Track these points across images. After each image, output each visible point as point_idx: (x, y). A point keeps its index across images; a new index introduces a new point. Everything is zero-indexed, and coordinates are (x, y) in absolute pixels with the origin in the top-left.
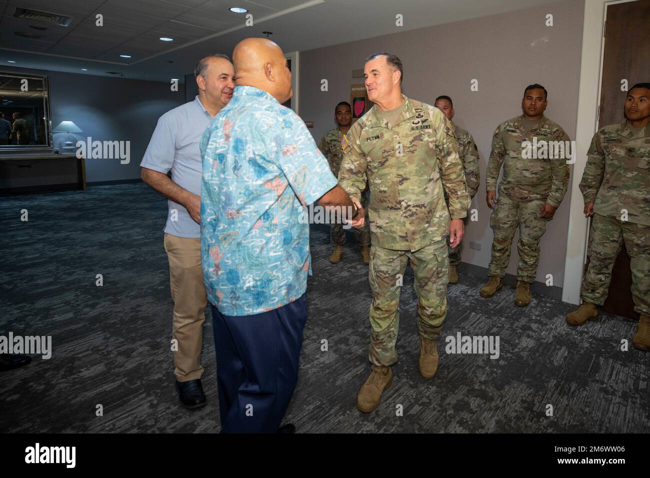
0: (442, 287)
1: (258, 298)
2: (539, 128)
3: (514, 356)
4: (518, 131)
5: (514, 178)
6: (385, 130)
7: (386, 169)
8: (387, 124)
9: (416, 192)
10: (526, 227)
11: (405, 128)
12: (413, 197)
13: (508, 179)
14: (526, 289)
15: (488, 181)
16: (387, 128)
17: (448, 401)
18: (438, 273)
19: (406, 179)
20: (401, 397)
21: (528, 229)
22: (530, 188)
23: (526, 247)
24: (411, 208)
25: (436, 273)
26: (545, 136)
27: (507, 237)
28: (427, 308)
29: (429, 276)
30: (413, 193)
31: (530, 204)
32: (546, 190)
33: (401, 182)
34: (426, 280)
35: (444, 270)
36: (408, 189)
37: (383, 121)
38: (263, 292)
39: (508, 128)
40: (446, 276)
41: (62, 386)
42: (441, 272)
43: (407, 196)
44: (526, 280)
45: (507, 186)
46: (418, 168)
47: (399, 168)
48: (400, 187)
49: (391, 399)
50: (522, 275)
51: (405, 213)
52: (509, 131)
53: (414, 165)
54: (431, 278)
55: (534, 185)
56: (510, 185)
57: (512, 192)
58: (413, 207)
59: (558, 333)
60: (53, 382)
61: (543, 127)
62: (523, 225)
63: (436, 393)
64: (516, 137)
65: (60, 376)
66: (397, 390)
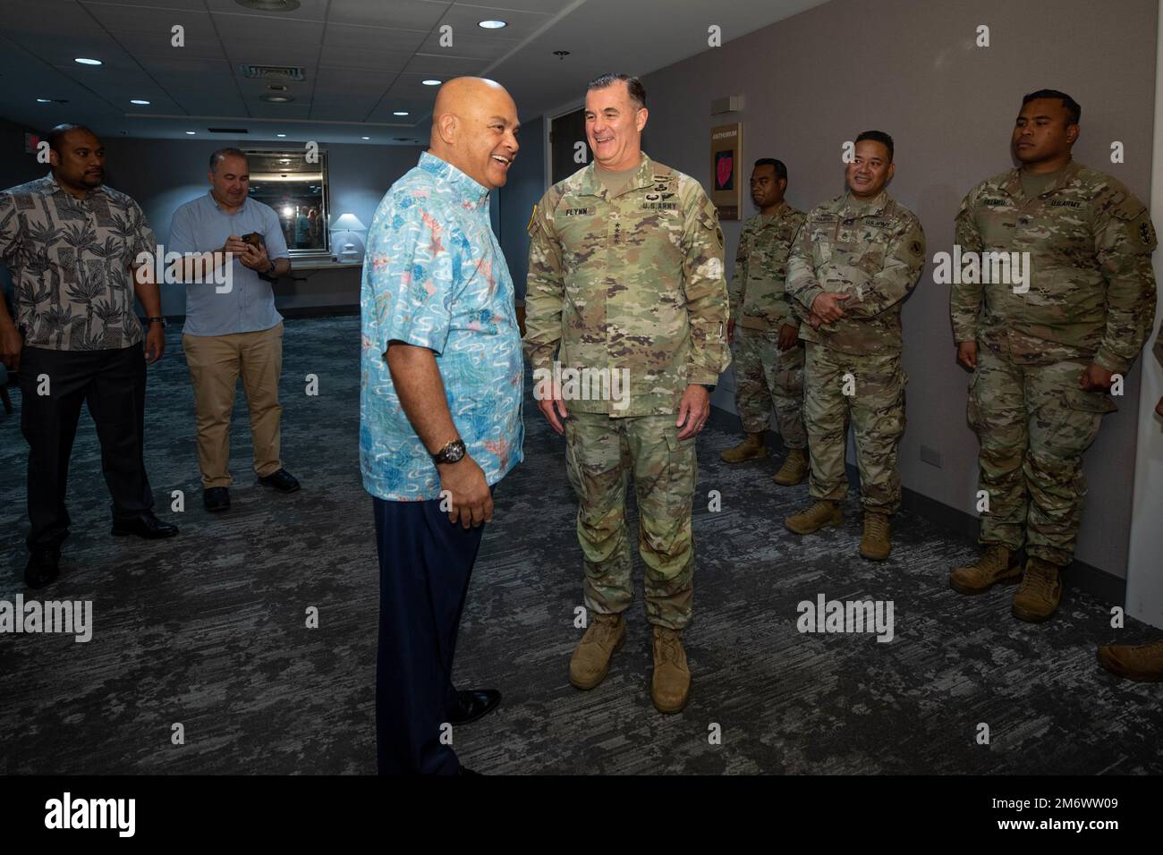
0: (678, 498)
1: (391, 479)
2: (1058, 190)
3: (898, 703)
4: (1008, 201)
5: (1004, 309)
6: (600, 202)
7: (590, 269)
8: (604, 193)
9: (635, 312)
10: (1041, 424)
11: (633, 203)
12: (629, 322)
13: (994, 313)
14: (1048, 578)
15: (956, 320)
16: (603, 199)
17: (686, 747)
18: (671, 473)
19: (622, 288)
20: (606, 713)
21: (1045, 429)
22: (1048, 333)
23: (1044, 475)
24: (622, 340)
25: (666, 472)
26: (1073, 205)
27: (1009, 448)
28: (651, 536)
29: (654, 477)
30: (631, 315)
31: (1048, 370)
32: (1090, 337)
33: (611, 293)
34: (650, 484)
35: (682, 467)
36: (622, 307)
37: (599, 187)
38: (398, 470)
39: (986, 196)
40: (687, 479)
41: (188, 571)
42: (677, 471)
43: (619, 318)
44: (1044, 556)
45: (992, 329)
46: (644, 272)
47: (611, 267)
48: (609, 301)
49: (587, 711)
50: (1037, 542)
51: (610, 347)
52: (988, 202)
53: (638, 266)
54: (658, 480)
55: (1056, 326)
56: (1000, 326)
57: (1002, 343)
58: (627, 339)
59: (1056, 683)
60: (182, 565)
61: (1068, 186)
62: (1034, 420)
63: (674, 726)
64: (1004, 214)
65: (193, 558)
66: (607, 700)
